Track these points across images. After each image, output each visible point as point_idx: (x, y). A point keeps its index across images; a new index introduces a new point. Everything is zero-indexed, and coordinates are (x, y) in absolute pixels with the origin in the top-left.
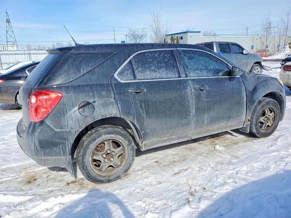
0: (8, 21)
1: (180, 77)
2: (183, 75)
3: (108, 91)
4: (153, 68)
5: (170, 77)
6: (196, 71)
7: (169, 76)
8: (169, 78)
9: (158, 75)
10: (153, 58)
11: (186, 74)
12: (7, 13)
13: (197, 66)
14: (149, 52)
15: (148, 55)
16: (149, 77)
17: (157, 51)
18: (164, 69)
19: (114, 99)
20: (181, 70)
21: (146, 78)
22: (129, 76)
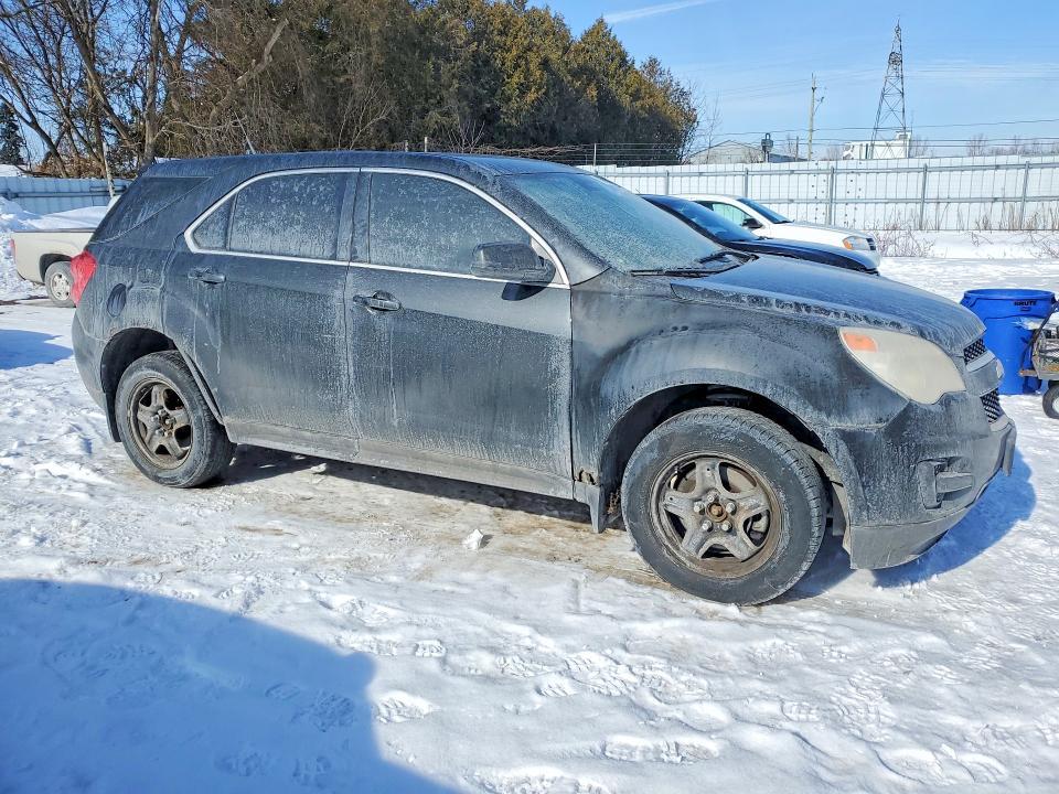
0: (895, 60)
1: (334, 257)
2: (344, 253)
3: (157, 269)
4: (272, 222)
5: (308, 253)
6: (392, 247)
7: (306, 249)
8: (304, 257)
9: (277, 244)
10: (286, 196)
11: (354, 252)
12: (898, 29)
13: (401, 229)
14: (285, 178)
15: (277, 187)
16: (256, 247)
17: (304, 175)
18: (298, 228)
19: (163, 289)
20: (346, 236)
21: (247, 247)
22: (216, 238)
